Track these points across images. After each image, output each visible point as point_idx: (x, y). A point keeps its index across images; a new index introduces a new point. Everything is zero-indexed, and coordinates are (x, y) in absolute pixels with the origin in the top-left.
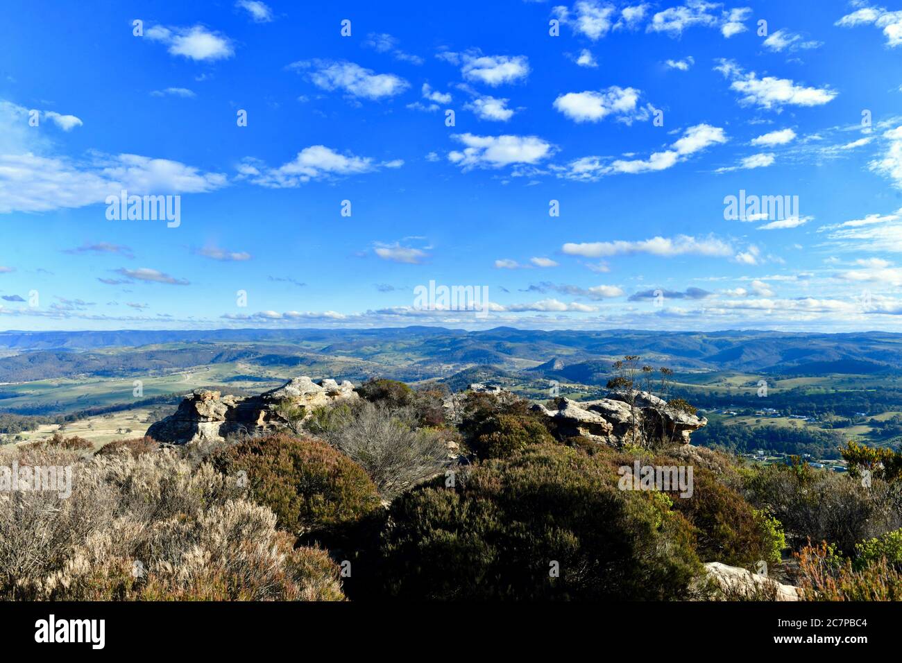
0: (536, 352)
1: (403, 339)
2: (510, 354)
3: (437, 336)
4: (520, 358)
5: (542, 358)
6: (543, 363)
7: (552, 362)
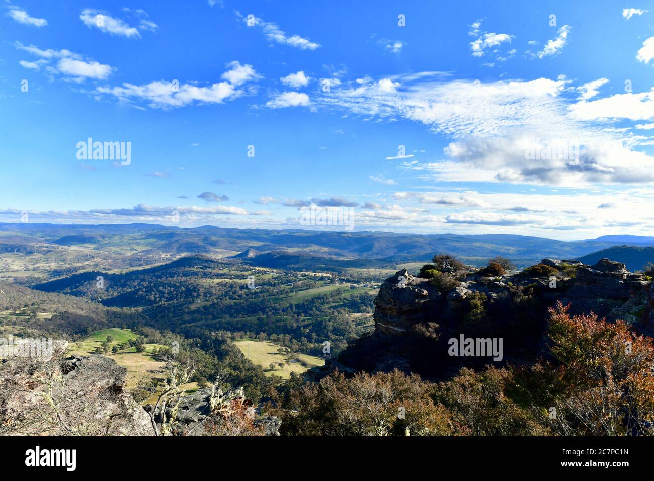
0: (235, 244)
1: (127, 233)
2: (215, 246)
3: (156, 231)
4: (222, 248)
5: (239, 249)
6: (240, 252)
7: (247, 252)
